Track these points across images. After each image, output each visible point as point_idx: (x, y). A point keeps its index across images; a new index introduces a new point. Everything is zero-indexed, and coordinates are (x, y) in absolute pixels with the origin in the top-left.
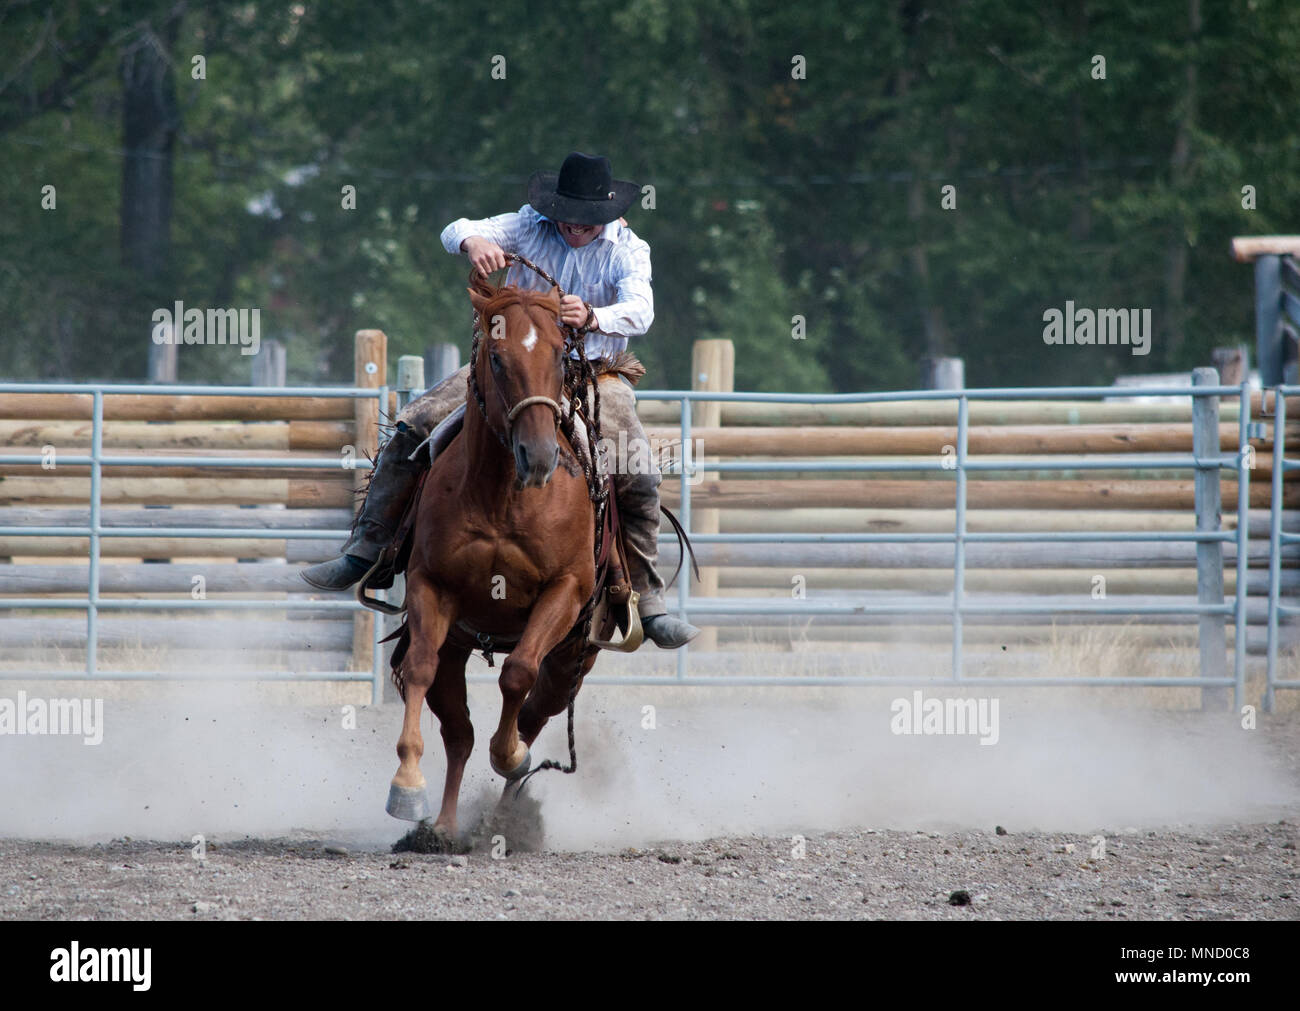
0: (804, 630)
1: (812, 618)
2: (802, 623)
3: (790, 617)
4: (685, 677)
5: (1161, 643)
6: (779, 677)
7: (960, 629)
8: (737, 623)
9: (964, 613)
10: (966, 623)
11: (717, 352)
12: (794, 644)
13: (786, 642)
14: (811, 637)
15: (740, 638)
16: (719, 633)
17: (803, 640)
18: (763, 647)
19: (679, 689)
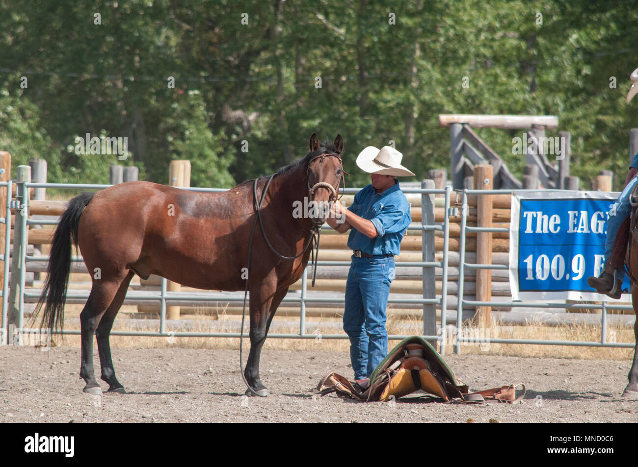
0: (225, 309)
1: (229, 303)
2: (224, 305)
3: (217, 302)
4: (164, 332)
5: (404, 317)
6: (212, 333)
7: (304, 309)
8: (191, 305)
9: (305, 301)
10: (307, 306)
11: (182, 167)
12: (219, 316)
13: (215, 314)
14: (228, 312)
15: (192, 313)
16: (181, 310)
17: (224, 314)
18: (204, 317)
19: (161, 338)
